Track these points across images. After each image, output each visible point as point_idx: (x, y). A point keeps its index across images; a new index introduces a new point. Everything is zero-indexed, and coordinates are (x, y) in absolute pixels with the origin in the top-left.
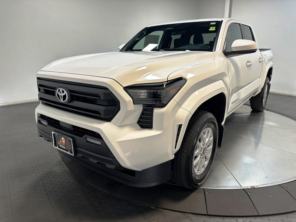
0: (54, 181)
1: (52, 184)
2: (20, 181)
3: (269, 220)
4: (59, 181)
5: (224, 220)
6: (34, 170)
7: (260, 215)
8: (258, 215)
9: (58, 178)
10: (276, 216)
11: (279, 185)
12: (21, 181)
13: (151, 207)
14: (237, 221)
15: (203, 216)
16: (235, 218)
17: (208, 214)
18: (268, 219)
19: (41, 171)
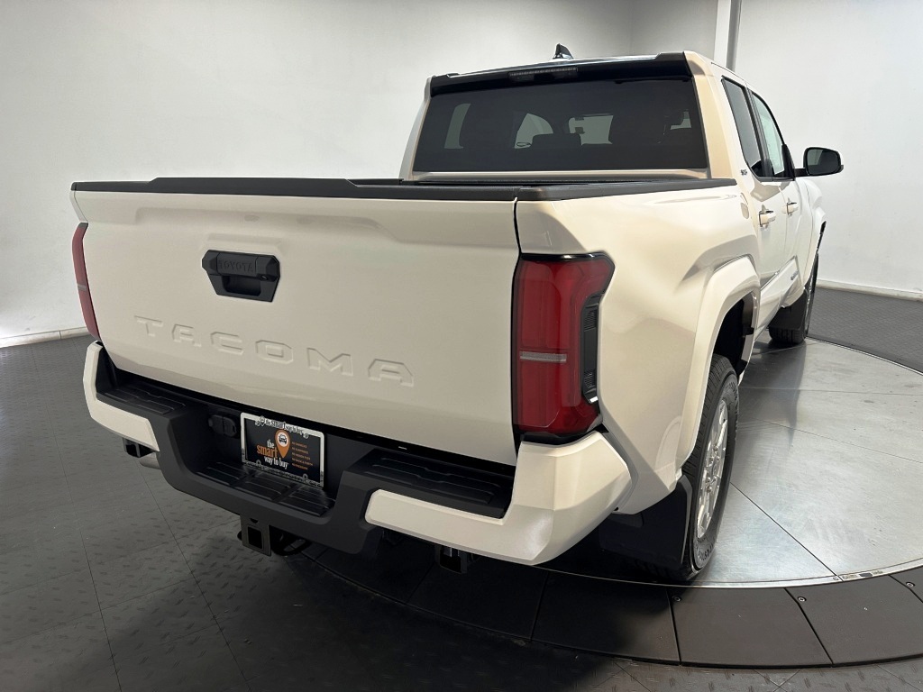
0: (225, 566)
1: (219, 575)
2: (124, 566)
3: (862, 678)
4: (239, 568)
5: (728, 678)
6: (162, 535)
7: (835, 662)
8: (829, 662)
9: (233, 558)
10: (882, 666)
11: (889, 575)
12: (128, 566)
13: (516, 641)
14: (768, 680)
15: (669, 668)
16: (764, 673)
17: (683, 660)
18: (860, 674)
19: (184, 536)
